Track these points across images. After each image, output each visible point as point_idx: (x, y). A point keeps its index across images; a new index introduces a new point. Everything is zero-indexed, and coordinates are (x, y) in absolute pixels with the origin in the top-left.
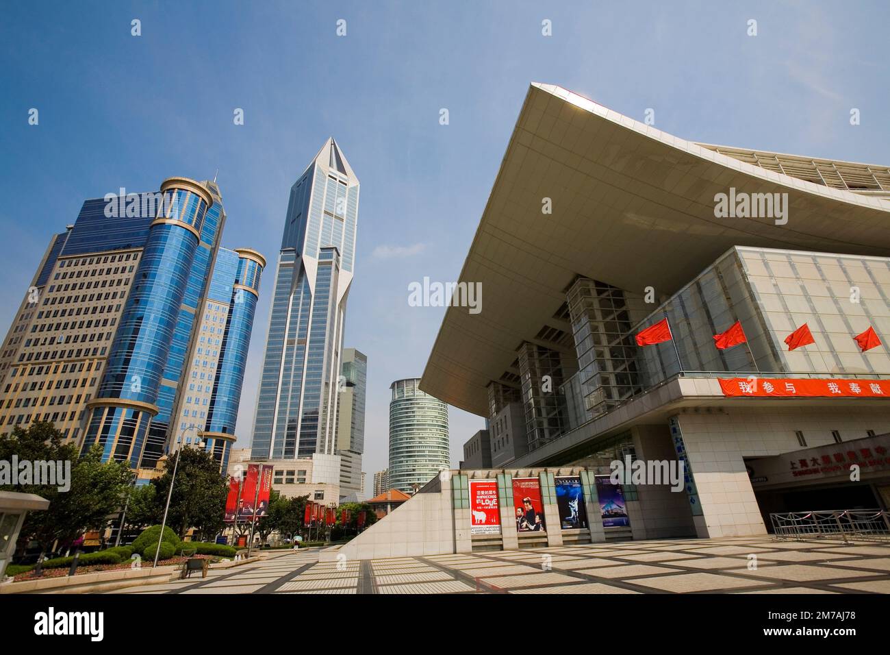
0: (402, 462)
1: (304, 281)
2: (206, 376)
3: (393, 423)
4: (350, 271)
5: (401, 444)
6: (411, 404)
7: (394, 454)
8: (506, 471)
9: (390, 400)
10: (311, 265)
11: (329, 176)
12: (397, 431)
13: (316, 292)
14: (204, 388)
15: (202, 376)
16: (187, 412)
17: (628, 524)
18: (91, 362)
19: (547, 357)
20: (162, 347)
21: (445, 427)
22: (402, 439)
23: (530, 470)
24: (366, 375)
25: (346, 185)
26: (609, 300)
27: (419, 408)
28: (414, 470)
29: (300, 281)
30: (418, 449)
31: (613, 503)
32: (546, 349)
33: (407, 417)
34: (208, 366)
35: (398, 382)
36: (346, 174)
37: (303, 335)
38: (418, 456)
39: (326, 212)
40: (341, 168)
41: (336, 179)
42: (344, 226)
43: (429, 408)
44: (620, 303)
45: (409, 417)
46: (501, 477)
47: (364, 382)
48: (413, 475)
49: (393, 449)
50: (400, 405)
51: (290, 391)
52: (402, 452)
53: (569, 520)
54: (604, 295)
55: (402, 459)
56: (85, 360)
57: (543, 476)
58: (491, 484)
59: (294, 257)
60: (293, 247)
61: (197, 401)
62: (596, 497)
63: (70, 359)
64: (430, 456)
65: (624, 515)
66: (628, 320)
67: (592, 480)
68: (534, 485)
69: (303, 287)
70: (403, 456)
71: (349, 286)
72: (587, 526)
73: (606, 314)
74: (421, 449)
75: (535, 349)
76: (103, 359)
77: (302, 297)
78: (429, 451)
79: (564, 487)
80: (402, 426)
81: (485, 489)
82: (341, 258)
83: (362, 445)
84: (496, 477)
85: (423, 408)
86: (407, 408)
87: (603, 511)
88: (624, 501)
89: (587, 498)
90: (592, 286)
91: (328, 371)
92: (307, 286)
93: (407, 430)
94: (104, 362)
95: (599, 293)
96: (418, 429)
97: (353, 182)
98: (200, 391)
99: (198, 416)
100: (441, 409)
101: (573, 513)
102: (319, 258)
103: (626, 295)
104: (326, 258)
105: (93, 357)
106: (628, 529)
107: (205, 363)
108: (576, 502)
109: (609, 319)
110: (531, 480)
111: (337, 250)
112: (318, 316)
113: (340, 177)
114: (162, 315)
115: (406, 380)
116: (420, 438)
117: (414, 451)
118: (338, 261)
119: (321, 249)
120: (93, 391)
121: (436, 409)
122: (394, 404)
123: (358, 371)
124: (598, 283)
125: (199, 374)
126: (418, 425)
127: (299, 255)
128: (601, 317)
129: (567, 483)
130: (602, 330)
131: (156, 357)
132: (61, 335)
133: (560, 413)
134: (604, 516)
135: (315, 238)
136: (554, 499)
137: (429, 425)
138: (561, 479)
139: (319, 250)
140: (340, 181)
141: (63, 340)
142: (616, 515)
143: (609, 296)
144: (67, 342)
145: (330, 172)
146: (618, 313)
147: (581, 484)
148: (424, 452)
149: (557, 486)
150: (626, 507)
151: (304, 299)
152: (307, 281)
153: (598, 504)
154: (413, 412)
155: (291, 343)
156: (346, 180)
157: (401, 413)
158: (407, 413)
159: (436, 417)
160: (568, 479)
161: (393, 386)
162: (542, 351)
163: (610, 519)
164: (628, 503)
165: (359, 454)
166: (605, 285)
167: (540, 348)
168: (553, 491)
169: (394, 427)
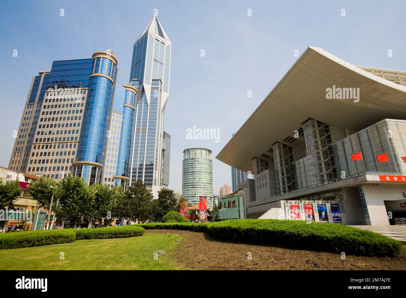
0: (189, 190)
1: (144, 98)
2: (115, 149)
3: (185, 171)
4: (167, 92)
5: (189, 181)
6: (194, 161)
7: (185, 186)
8: (302, 201)
9: (183, 159)
10: (148, 88)
11: (156, 39)
12: (187, 175)
13: (150, 103)
14: (114, 155)
15: (113, 149)
16: (108, 166)
17: (341, 220)
18: (71, 144)
19: (287, 149)
20: (102, 137)
21: (211, 173)
22: (189, 179)
23: (309, 201)
24: (170, 145)
25: (164, 44)
26: (323, 129)
27: (198, 163)
28: (195, 194)
29: (142, 97)
30: (198, 184)
31: (336, 213)
32: (286, 146)
33: (192, 168)
34: (115, 145)
35: (187, 150)
36: (164, 38)
37: (144, 126)
38: (198, 187)
39: (154, 60)
40: (161, 34)
41: (159, 41)
42: (164, 67)
43: (203, 163)
44: (327, 131)
45: (193, 168)
46: (300, 203)
47: (169, 149)
48: (195, 197)
49: (185, 184)
50: (188, 162)
51: (139, 154)
52: (189, 185)
53: (322, 218)
54: (320, 128)
55: (190, 189)
56: (68, 143)
57: (313, 203)
58: (296, 205)
59: (138, 84)
60: (137, 78)
61: (112, 161)
62: (331, 211)
63: (60, 142)
64: (203, 188)
65: (340, 217)
66: (330, 139)
67: (330, 205)
68: (310, 206)
69: (143, 100)
70: (190, 187)
71: (167, 100)
72: (328, 220)
73: (321, 136)
74: (199, 184)
75: (282, 145)
76: (77, 142)
77: (143, 106)
78: (203, 185)
79: (320, 207)
80: (190, 172)
81: (295, 207)
82: (163, 85)
83: (168, 181)
84: (298, 203)
85: (201, 163)
86: (192, 163)
87: (333, 216)
88: (340, 213)
89: (328, 211)
90: (316, 123)
91: (158, 144)
92: (146, 100)
93: (192, 174)
94: (77, 144)
95: (319, 126)
96: (198, 174)
97: (168, 42)
98: (113, 157)
99: (113, 168)
100: (210, 164)
101: (323, 216)
102: (152, 85)
103: (330, 127)
104: (155, 85)
105: (71, 141)
106: (341, 222)
107: (114, 143)
108: (324, 212)
109: (322, 138)
110: (309, 205)
111: (161, 81)
112: (152, 116)
113: (161, 40)
114: (102, 122)
115: (192, 149)
116: (199, 178)
117: (195, 185)
118: (161, 86)
119: (153, 80)
120: (74, 157)
121: (207, 164)
122: (185, 161)
123: (167, 143)
124: (318, 122)
125: (111, 149)
126: (197, 172)
127: (141, 83)
128: (319, 137)
129: (321, 206)
130: (319, 143)
131: (101, 142)
132: (54, 130)
133: (293, 174)
134: (333, 217)
135: (149, 74)
136: (317, 211)
137: (203, 172)
138: (319, 205)
139: (151, 80)
140: (161, 42)
141: (55, 132)
142: (337, 217)
143: (323, 128)
144: (57, 133)
145: (156, 37)
146: (326, 135)
147: (326, 207)
148: (201, 185)
149: (318, 207)
150: (341, 215)
151: (144, 106)
152: (146, 97)
153: (331, 213)
154: (195, 165)
155: (138, 129)
156: (164, 41)
157: (189, 166)
158: (192, 165)
159: (207, 168)
160: (321, 205)
161: (184, 152)
162: (284, 146)
163: (335, 218)
164: (341, 213)
165: (167, 185)
166: (321, 123)
167: (284, 145)
168: (317, 208)
169: (185, 173)
